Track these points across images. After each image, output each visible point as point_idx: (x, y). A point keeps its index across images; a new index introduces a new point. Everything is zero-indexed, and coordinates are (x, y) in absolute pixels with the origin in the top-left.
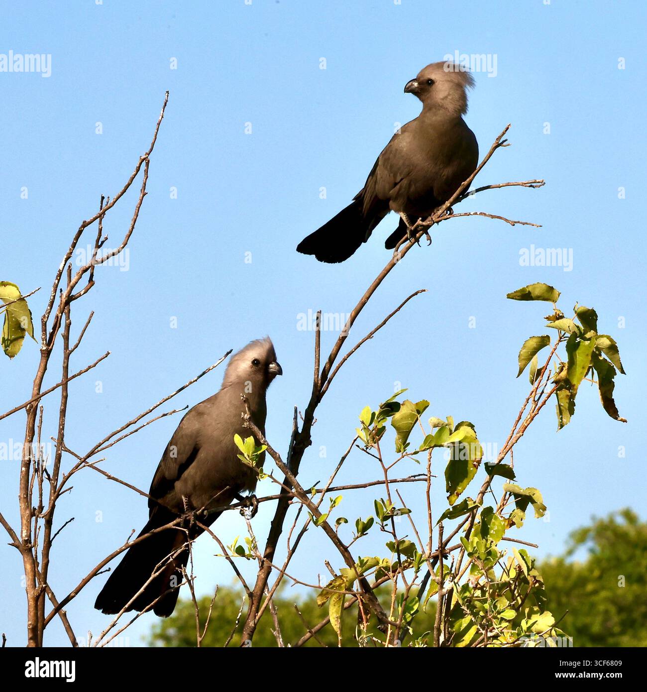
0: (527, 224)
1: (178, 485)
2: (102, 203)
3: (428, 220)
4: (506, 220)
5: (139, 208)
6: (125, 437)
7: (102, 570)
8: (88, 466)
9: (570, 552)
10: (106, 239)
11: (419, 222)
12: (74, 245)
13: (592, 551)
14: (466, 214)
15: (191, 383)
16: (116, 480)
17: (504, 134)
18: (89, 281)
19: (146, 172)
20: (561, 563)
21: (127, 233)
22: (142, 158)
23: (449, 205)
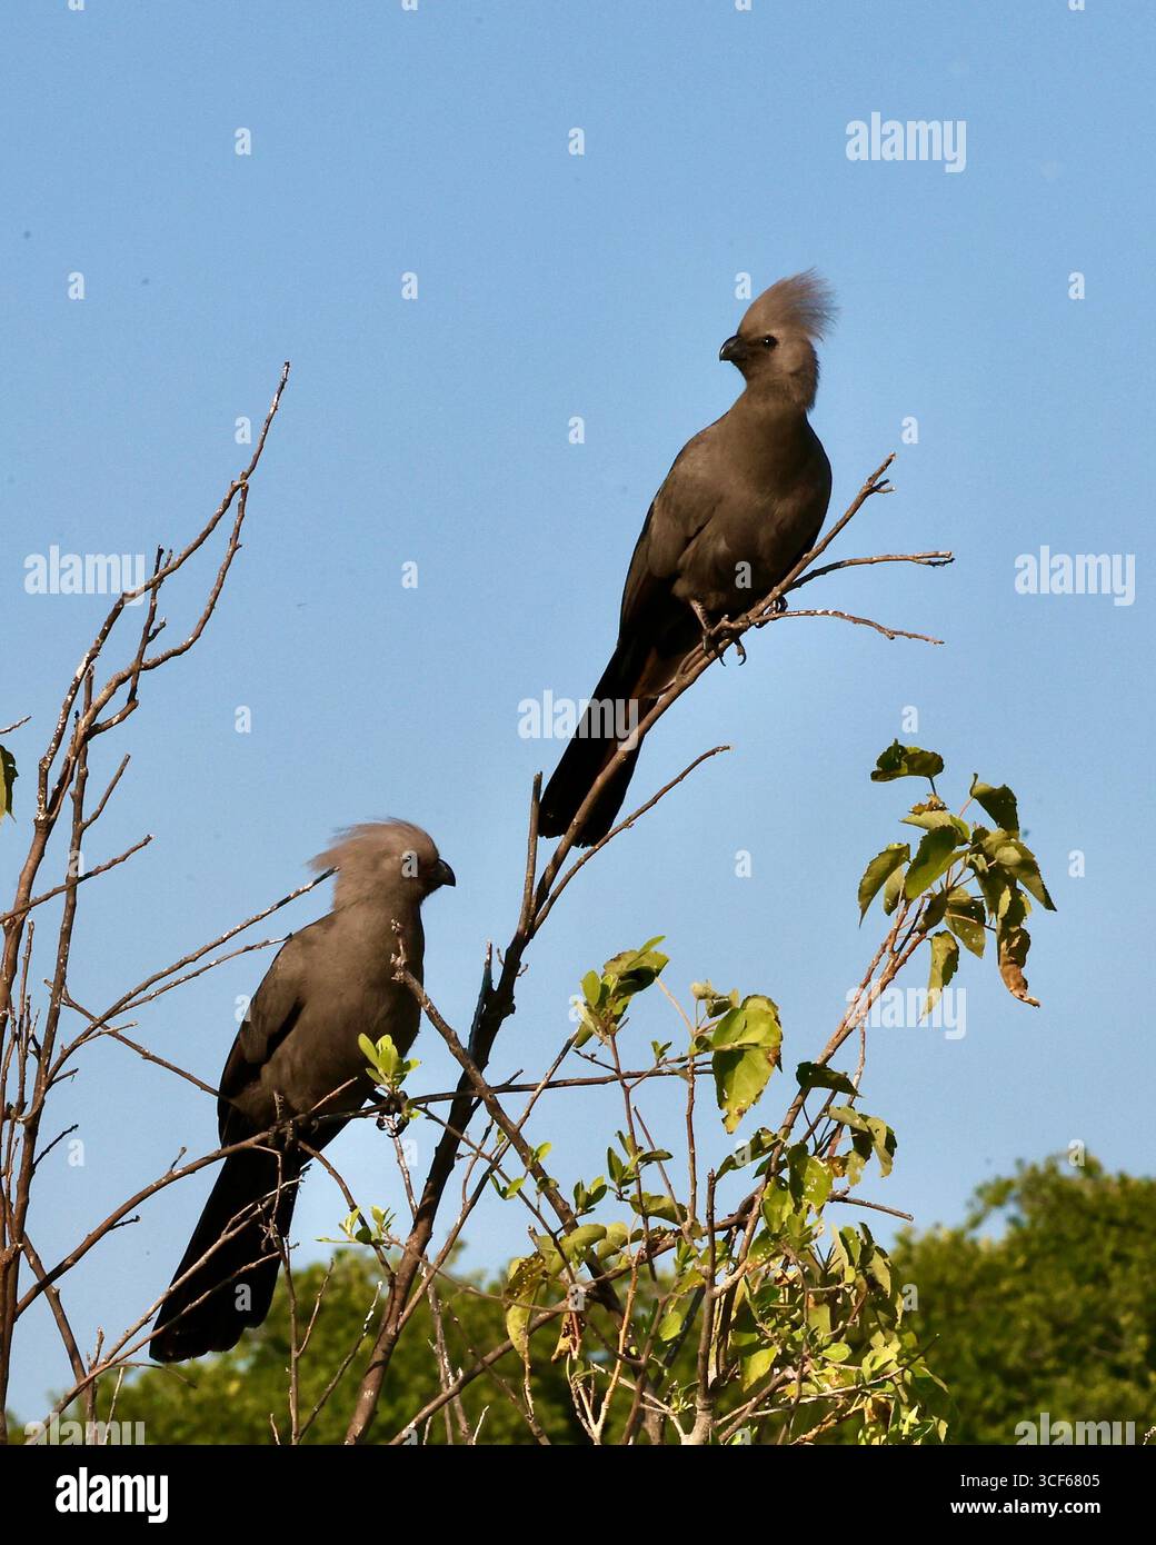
0: (916, 636)
1: (267, 1071)
2: (158, 562)
3: (739, 619)
4: (879, 628)
5: (225, 572)
6: (176, 984)
7: (123, 1219)
8: (109, 1033)
9: (976, 1222)
10: (163, 625)
11: (724, 622)
12: (104, 634)
13: (1014, 1221)
14: (808, 613)
15: (298, 893)
16: (159, 1061)
17: (883, 470)
18: (129, 701)
19: (242, 506)
20: (957, 1239)
21: (201, 615)
22: (236, 484)
23: (779, 593)
